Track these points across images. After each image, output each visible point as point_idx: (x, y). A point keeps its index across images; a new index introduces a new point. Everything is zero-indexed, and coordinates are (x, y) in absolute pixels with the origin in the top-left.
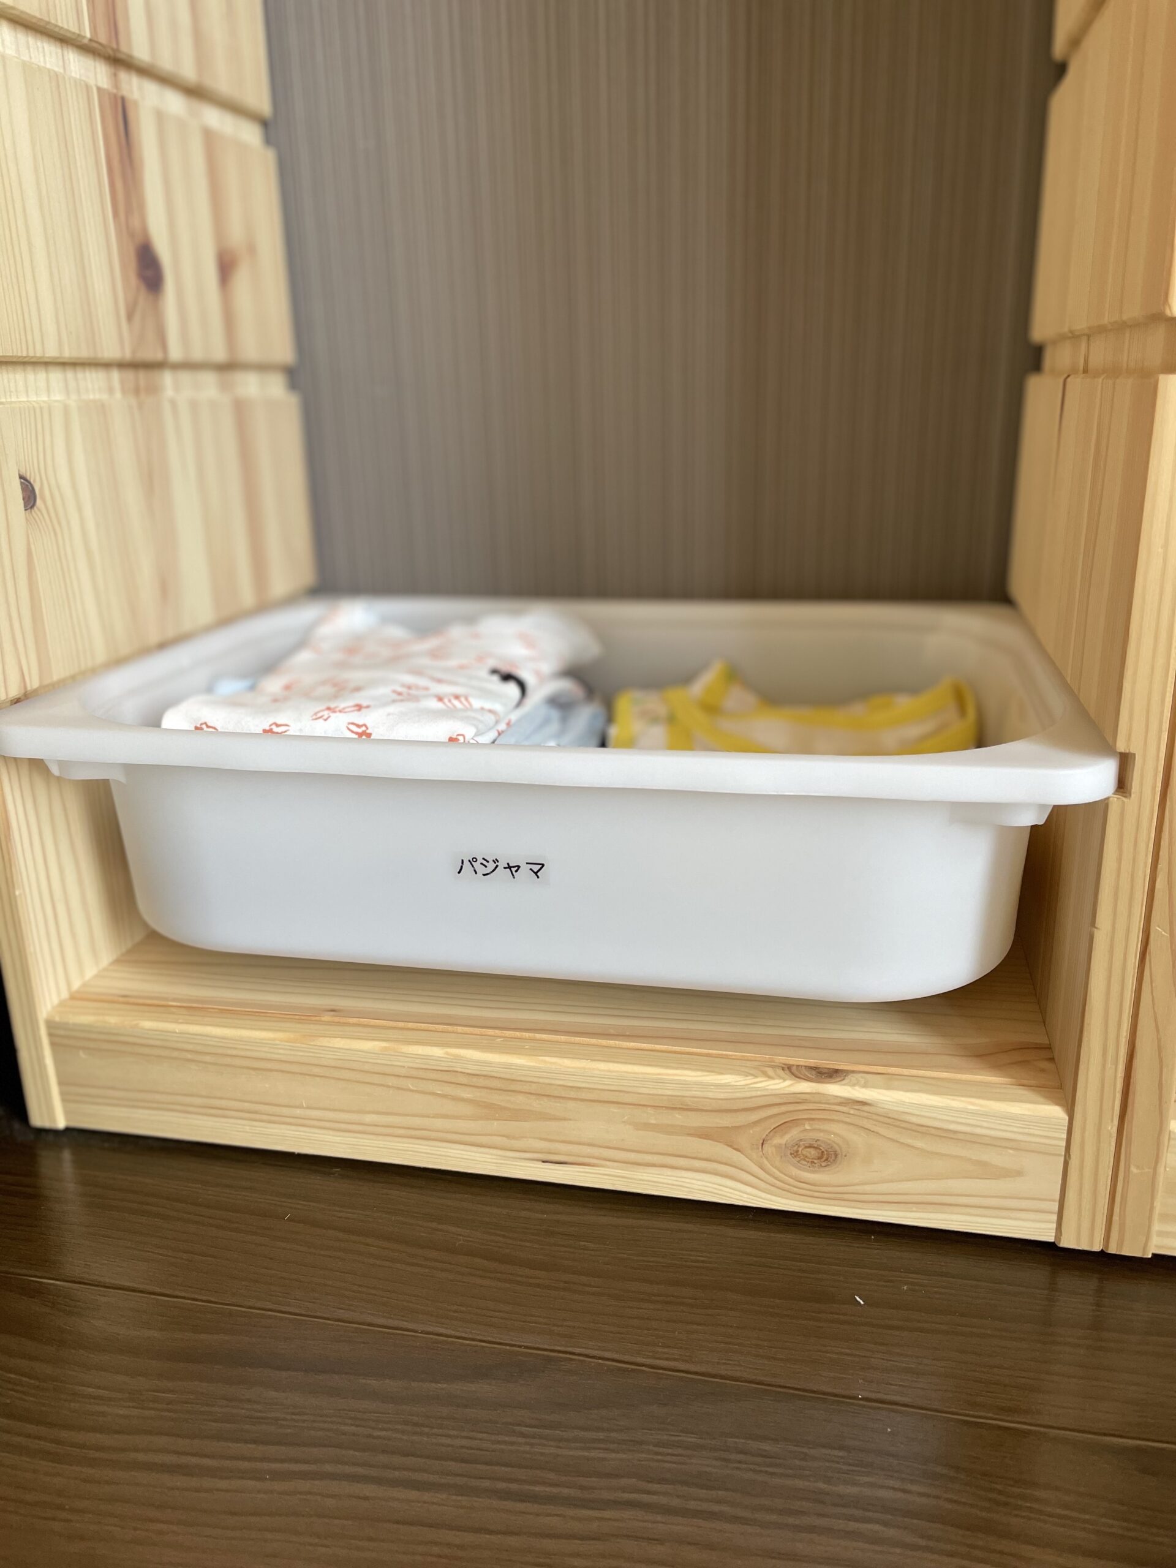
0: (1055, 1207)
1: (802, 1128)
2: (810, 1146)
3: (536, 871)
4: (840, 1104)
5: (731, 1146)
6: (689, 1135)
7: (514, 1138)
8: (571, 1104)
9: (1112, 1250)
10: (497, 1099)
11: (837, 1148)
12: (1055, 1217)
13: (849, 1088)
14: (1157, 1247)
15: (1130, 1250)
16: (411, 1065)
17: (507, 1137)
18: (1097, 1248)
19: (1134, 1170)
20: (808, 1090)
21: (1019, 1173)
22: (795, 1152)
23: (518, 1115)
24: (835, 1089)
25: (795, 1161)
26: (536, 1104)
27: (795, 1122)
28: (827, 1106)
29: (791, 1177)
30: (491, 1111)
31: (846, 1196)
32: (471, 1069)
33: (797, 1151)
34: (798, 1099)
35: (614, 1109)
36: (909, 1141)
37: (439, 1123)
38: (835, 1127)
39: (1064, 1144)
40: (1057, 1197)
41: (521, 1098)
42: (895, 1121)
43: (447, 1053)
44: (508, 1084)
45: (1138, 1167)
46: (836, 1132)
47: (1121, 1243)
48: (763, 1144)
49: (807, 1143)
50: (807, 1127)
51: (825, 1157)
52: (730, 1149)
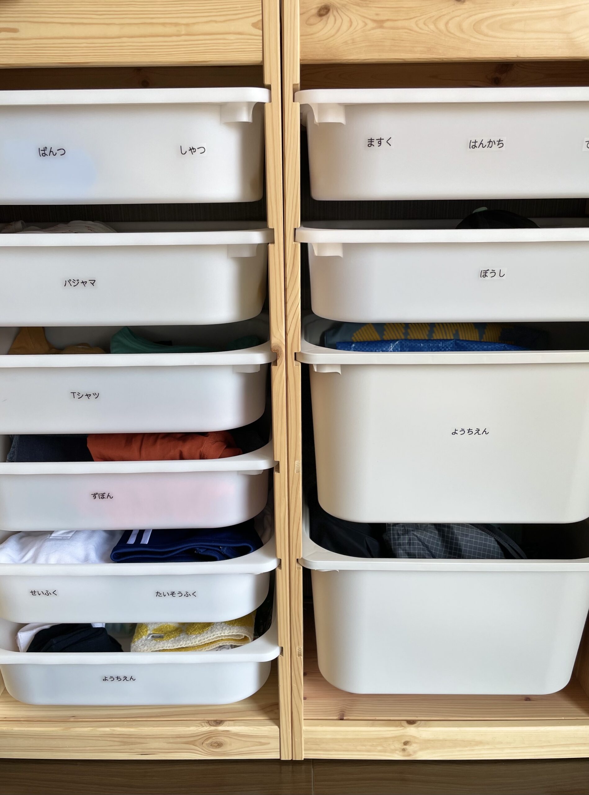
0: (279, 750)
1: (212, 739)
2: (215, 743)
3: (92, 283)
4: (222, 732)
5: (194, 745)
6: (182, 744)
7: (132, 749)
8: (148, 739)
9: (294, 759)
10: (125, 740)
11: (222, 742)
12: (279, 753)
13: (224, 727)
14: (305, 757)
15: (298, 759)
16: (100, 734)
17: (130, 749)
18: (290, 759)
19: (296, 740)
20: (213, 729)
21: (269, 744)
22: (211, 745)
23: (132, 743)
24: (221, 728)
25: (211, 747)
26: (138, 740)
27: (211, 738)
28: (219, 733)
29: (211, 751)
30: (125, 743)
31: (226, 754)
32: (118, 733)
33: (212, 744)
34: (211, 732)
35: (160, 739)
36: (240, 739)
37: (109, 748)
38: (221, 738)
39: (279, 735)
40: (279, 748)
41: (133, 739)
42: (237, 735)
43: (111, 730)
44: (129, 736)
45: (297, 739)
46: (222, 739)
47: (296, 758)
48: (202, 744)
49: (214, 742)
50: (214, 738)
51: (219, 745)
52: (194, 746)
